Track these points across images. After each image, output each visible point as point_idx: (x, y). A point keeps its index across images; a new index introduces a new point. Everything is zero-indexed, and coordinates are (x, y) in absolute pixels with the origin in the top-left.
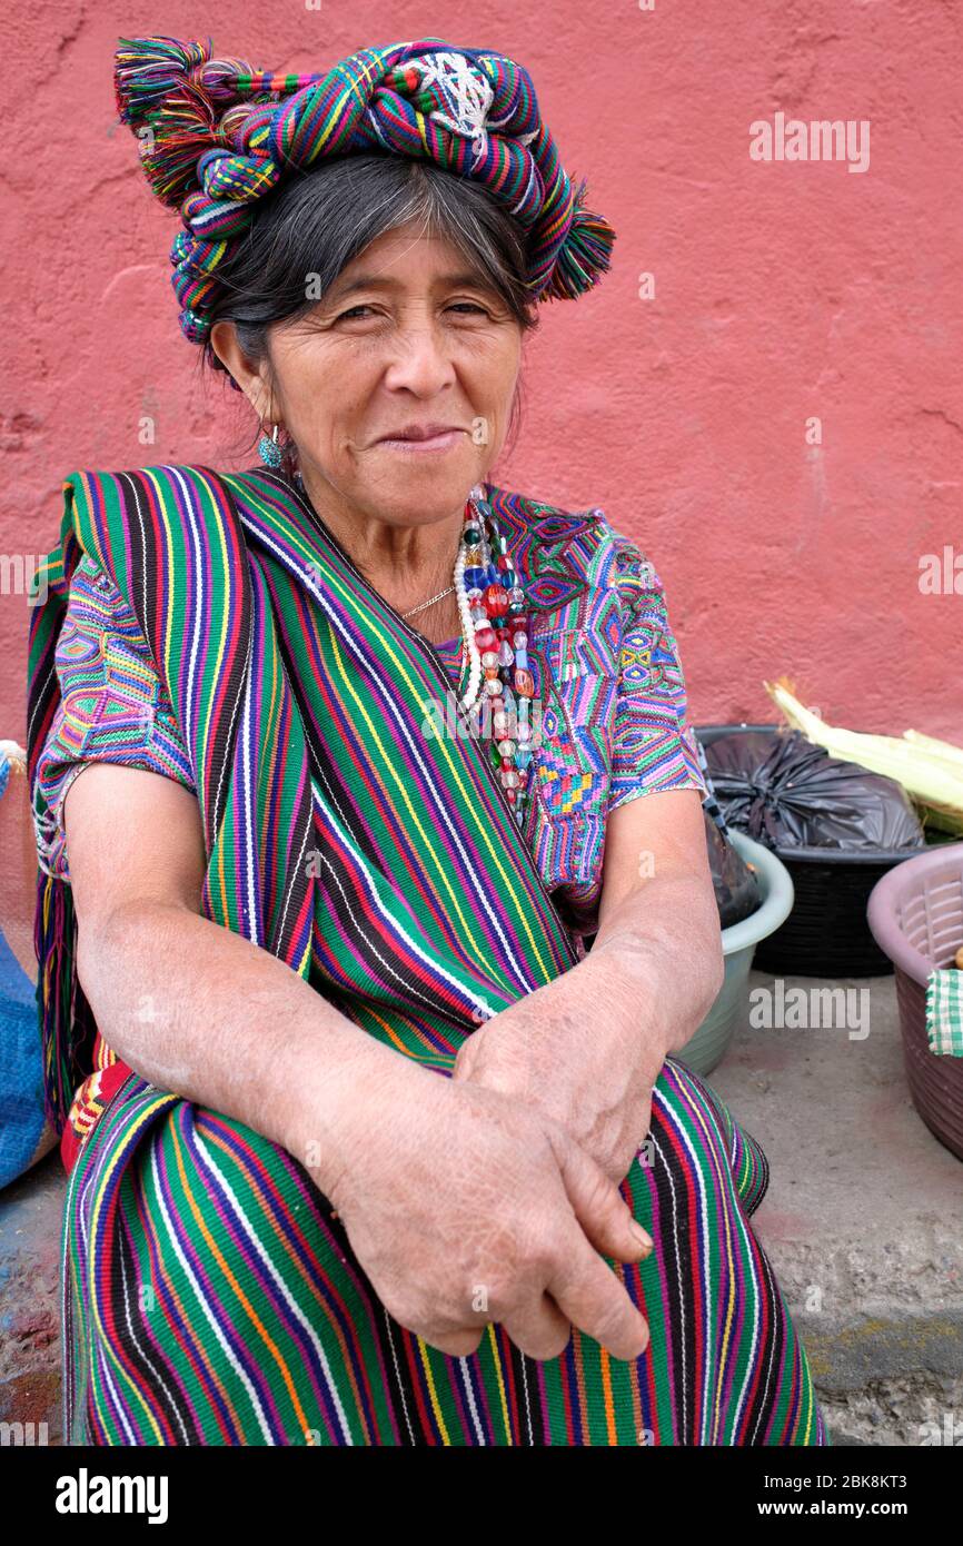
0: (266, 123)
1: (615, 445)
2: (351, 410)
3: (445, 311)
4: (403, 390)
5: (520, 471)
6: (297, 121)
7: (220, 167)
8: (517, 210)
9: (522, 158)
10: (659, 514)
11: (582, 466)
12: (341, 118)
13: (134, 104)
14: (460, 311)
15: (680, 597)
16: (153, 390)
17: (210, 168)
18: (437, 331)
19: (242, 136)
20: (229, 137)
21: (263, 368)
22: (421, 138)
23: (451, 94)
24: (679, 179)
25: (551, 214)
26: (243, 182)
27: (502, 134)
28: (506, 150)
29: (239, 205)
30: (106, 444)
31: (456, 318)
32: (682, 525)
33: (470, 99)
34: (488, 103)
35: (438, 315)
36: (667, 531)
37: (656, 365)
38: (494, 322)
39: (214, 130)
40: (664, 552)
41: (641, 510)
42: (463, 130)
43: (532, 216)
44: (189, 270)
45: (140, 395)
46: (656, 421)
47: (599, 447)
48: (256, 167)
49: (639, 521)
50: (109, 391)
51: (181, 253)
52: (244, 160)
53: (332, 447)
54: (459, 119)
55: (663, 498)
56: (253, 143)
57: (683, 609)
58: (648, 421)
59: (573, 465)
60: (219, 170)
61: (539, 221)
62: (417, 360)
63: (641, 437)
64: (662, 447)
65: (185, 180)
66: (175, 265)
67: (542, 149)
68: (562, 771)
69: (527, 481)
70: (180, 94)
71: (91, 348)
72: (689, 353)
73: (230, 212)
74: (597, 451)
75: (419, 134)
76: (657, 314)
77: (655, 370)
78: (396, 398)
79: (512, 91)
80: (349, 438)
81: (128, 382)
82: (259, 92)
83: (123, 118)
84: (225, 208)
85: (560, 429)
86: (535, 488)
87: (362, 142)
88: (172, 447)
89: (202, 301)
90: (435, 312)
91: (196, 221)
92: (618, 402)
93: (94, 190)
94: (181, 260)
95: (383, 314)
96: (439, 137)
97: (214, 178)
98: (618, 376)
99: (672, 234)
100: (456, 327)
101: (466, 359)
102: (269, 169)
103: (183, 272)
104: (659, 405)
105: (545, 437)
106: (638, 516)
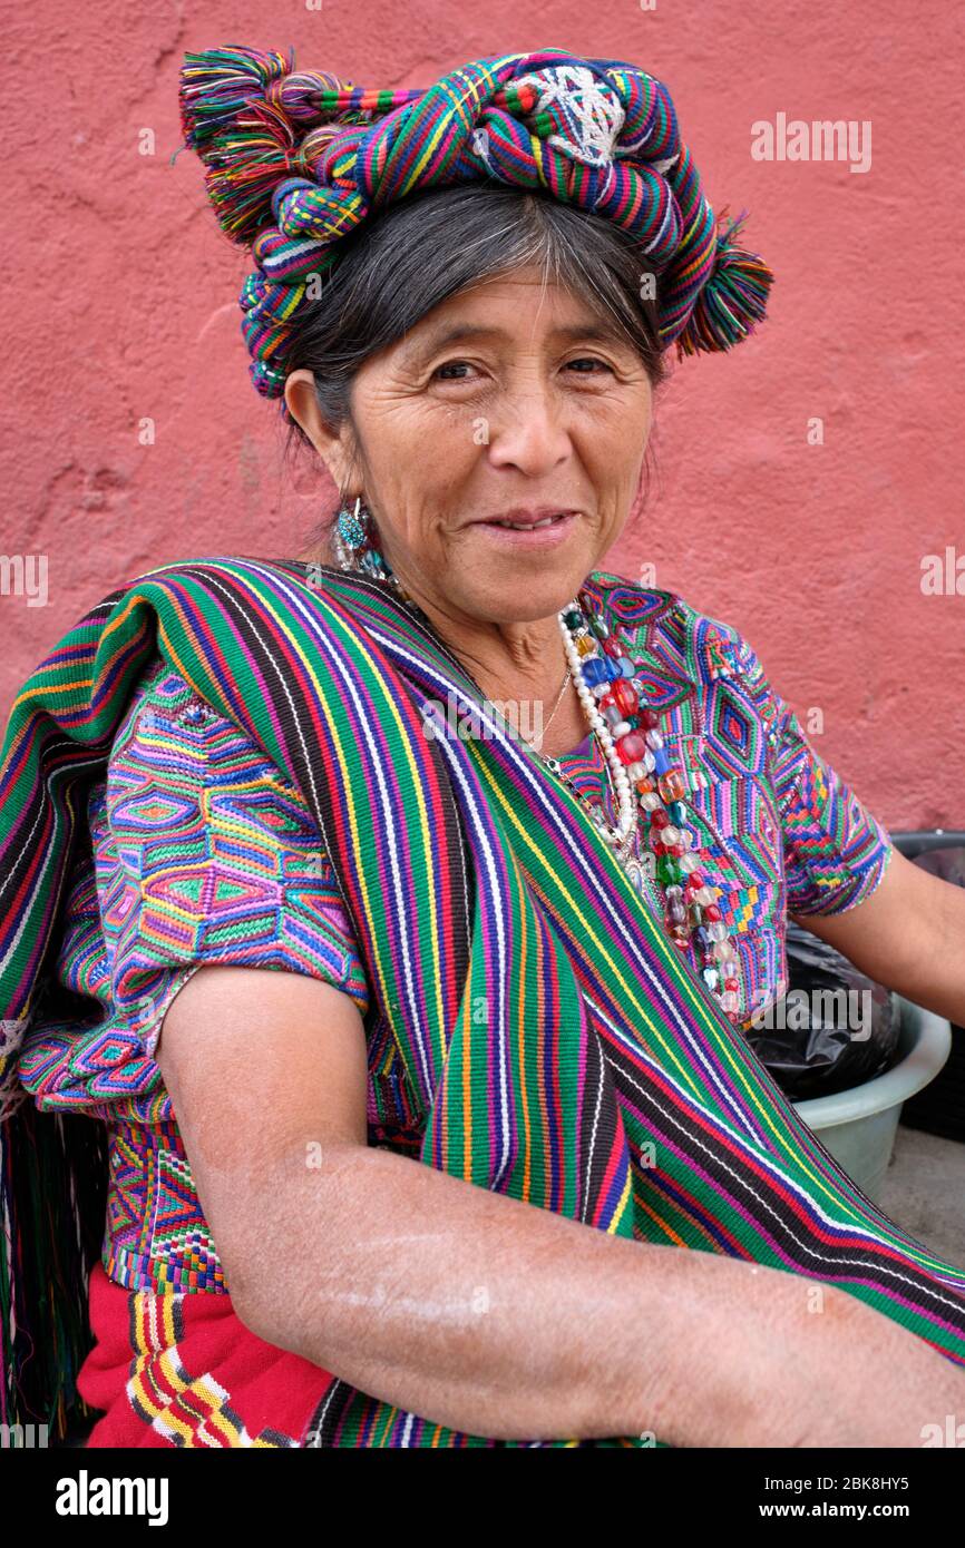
0: (352, 150)
1: (786, 502)
2: (446, 488)
3: (561, 371)
4: (509, 466)
5: (673, 532)
6: (390, 147)
7: (298, 202)
8: (648, 250)
9: (657, 190)
10: (838, 582)
11: (746, 526)
12: (441, 144)
13: (201, 128)
14: (580, 369)
15: (864, 681)
16: (253, 441)
17: (286, 201)
18: (552, 396)
19: (325, 164)
20: (309, 164)
21: (345, 433)
22: (536, 167)
23: (573, 115)
24: (861, 195)
25: (688, 253)
26: (324, 218)
27: (634, 160)
28: (638, 180)
29: (319, 244)
30: (199, 503)
31: (576, 378)
32: (866, 595)
33: (597, 120)
34: (617, 125)
35: (552, 376)
36: (848, 603)
37: (834, 409)
38: (622, 382)
39: (292, 155)
40: (844, 627)
41: (817, 577)
42: (588, 158)
43: (666, 255)
44: (260, 317)
45: (238, 448)
46: (835, 474)
47: (766, 504)
48: (340, 200)
49: (815, 590)
50: (203, 443)
51: (251, 297)
52: (327, 192)
53: (421, 528)
54: (583, 144)
55: (843, 563)
56: (337, 173)
57: (866, 693)
58: (826, 474)
59: (736, 525)
60: (297, 203)
61: (675, 260)
62: (526, 431)
63: (818, 493)
64: (842, 504)
65: (258, 214)
66: (245, 311)
67: (681, 176)
68: (725, 887)
69: (682, 544)
70: (252, 114)
71: (184, 395)
72: (873, 394)
73: (309, 252)
74: (765, 508)
75: (535, 162)
76: (836, 350)
77: (833, 414)
78: (500, 476)
79: (647, 110)
80: (441, 516)
81: (224, 433)
82: (347, 111)
83: (189, 142)
84: (303, 247)
85: (721, 484)
86: (692, 552)
87: (466, 172)
88: (273, 506)
89: (277, 351)
90: (549, 372)
91: (270, 262)
92: (789, 452)
93: (191, 219)
94: (251, 306)
95: (488, 375)
96: (558, 167)
97: (290, 213)
98: (789, 423)
99: (853, 258)
100: (578, 390)
101: (586, 426)
102: (355, 202)
103: (253, 320)
104: (838, 454)
105: (703, 493)
106: (813, 585)
